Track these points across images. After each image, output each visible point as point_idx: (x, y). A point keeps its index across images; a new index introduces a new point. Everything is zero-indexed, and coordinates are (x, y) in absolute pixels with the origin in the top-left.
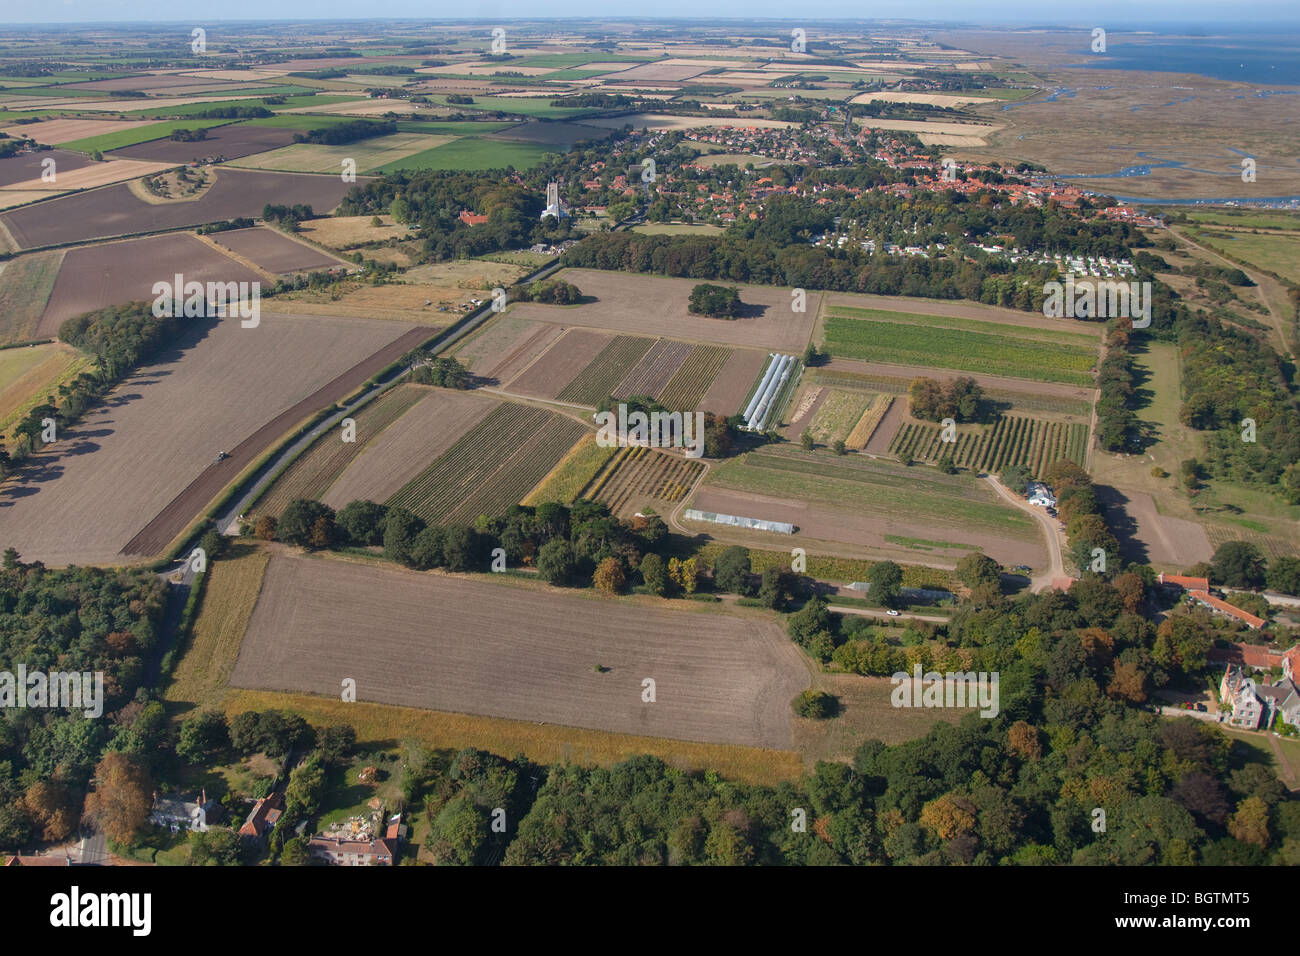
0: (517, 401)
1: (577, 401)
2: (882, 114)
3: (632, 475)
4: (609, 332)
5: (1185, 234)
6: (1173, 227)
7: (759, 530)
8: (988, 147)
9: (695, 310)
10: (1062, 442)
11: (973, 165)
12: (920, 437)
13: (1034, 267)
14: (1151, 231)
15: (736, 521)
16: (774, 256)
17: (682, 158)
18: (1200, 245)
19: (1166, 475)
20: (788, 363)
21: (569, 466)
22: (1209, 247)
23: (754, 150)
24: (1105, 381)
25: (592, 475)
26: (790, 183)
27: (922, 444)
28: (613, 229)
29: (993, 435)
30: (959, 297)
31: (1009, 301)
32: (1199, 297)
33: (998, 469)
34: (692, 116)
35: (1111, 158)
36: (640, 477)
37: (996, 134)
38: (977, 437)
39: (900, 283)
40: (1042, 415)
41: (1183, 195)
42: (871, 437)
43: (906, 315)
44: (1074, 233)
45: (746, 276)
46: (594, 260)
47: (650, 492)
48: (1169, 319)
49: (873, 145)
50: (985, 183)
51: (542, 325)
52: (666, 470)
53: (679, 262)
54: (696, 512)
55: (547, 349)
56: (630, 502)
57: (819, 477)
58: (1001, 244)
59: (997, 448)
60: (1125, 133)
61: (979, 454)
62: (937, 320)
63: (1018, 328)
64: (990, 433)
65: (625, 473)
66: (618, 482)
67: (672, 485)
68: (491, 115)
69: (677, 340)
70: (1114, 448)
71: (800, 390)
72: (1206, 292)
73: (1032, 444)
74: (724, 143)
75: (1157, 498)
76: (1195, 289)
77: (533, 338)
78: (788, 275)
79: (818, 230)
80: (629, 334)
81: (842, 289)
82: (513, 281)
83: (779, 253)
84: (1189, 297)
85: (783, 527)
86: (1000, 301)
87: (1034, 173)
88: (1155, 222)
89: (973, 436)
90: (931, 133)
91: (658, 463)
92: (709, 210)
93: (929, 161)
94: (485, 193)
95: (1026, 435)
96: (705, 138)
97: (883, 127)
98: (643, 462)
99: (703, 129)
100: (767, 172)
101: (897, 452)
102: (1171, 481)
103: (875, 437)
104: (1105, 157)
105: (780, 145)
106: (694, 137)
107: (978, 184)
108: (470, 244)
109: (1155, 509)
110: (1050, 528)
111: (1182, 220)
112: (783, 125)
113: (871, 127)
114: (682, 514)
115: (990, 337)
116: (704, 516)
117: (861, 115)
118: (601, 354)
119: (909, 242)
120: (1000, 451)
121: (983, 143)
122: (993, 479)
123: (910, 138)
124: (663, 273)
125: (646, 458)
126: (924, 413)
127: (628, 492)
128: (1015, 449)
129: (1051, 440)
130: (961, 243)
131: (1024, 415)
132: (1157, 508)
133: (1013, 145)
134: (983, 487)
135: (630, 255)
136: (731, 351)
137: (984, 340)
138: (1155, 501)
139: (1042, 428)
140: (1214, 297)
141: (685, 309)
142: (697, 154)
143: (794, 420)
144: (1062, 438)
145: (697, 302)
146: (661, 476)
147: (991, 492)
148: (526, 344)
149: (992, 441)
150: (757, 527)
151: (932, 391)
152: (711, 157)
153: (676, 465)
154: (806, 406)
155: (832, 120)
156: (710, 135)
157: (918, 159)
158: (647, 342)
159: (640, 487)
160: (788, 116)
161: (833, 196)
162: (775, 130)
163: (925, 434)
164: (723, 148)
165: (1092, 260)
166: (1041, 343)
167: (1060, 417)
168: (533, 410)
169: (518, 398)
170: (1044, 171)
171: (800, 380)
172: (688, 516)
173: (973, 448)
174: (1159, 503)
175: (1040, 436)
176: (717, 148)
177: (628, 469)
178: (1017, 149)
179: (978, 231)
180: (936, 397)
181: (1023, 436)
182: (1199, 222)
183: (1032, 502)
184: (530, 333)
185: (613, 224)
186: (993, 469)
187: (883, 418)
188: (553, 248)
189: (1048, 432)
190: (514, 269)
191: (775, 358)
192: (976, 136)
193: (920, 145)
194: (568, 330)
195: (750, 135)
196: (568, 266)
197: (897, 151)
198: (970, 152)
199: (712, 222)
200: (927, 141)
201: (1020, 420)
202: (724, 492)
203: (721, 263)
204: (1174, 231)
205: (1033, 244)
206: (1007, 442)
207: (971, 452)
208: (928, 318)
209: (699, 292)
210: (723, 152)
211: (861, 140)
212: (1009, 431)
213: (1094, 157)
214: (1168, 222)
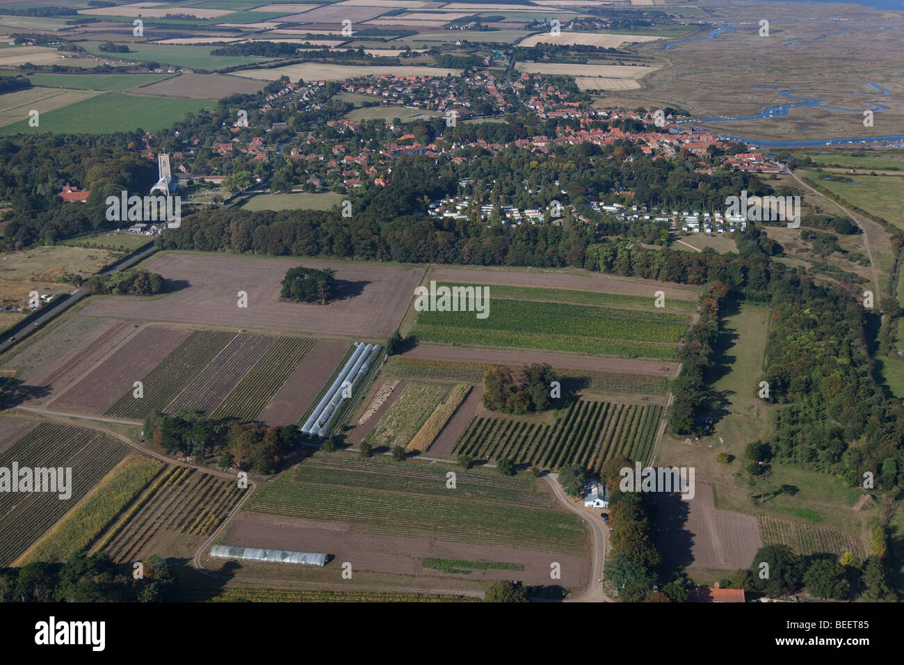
0: (59, 420)
1: (128, 416)
2: (545, 57)
3: (165, 505)
4: (186, 327)
5: (806, 179)
6: (798, 171)
7: (290, 564)
8: (641, 90)
9: (287, 295)
10: (633, 428)
11: (622, 110)
12: (488, 433)
13: (646, 227)
14: (774, 177)
15: (265, 555)
16: (379, 230)
17: (332, 114)
18: (819, 191)
19: (731, 458)
20: (370, 352)
21: (94, 500)
22: (827, 192)
23: (408, 101)
24: (686, 354)
25: (117, 511)
26: (431, 139)
27: (488, 441)
28: (227, 202)
29: (565, 424)
30: (564, 264)
31: (610, 268)
32: (802, 251)
33: (561, 465)
34: (355, 64)
35: (756, 98)
36: (174, 506)
37: (652, 75)
38: (548, 427)
39: (505, 252)
40: (620, 398)
41: (816, 136)
42: (436, 438)
43: (507, 288)
44: (695, 186)
45: (349, 251)
46: (191, 241)
47: (180, 525)
48: (764, 279)
49: (529, 92)
50: (625, 132)
51: (114, 322)
52: (206, 495)
53: (280, 241)
54: (223, 548)
55: (113, 352)
56: (153, 541)
57: (371, 491)
58: (622, 201)
59: (566, 438)
60: (774, 69)
61: (545, 448)
62: (537, 292)
63: (616, 297)
64: (562, 423)
65: (157, 504)
66: (146, 516)
67: (206, 514)
68: (142, 66)
69: (259, 332)
70: (682, 432)
71: (376, 385)
72: (810, 245)
73: (602, 433)
74: (380, 94)
75: (718, 488)
76: (800, 242)
77: (100, 339)
78: (393, 250)
79: (436, 195)
80: (208, 328)
81: (446, 262)
82: (97, 269)
83: (385, 226)
84: (794, 251)
85: (315, 560)
86: (603, 268)
87: (679, 117)
88: (782, 166)
89: (544, 427)
90: (589, 76)
91: (199, 487)
92: (338, 176)
93: (580, 107)
94: (91, 164)
95: (599, 421)
96: (362, 90)
97: (544, 72)
98: (182, 487)
99: (363, 79)
100: (410, 127)
101: (460, 453)
102: (736, 466)
103: (442, 437)
104: (750, 97)
105: (436, 95)
106: (351, 89)
107: (618, 134)
108: (57, 228)
109: (713, 502)
110: (600, 535)
111: (808, 163)
112: (443, 72)
113: (531, 72)
114: (208, 551)
115: (586, 309)
116: (231, 552)
117: (524, 59)
118: (172, 355)
119: (529, 204)
120: (568, 442)
121: (637, 86)
122: (553, 477)
123: (567, 84)
124: (265, 252)
125: (187, 482)
126: (496, 404)
127: (155, 527)
128: (585, 439)
129: (623, 426)
130: (580, 203)
131: (600, 398)
132: (716, 499)
133: (665, 86)
134: (541, 489)
135: (230, 235)
136: (313, 342)
137: (578, 312)
138: (715, 492)
139: (616, 413)
140: (817, 249)
141: (277, 293)
142: (350, 107)
143: (361, 421)
144: (635, 422)
145: (288, 287)
146: (199, 503)
147: (549, 494)
148: (90, 347)
149: (562, 430)
150: (287, 560)
151: (505, 381)
152: (364, 109)
153: (219, 488)
154: (377, 403)
155: (495, 65)
156: (368, 85)
157: (569, 106)
158: (225, 336)
159: (171, 520)
160: (450, 63)
161: (467, 154)
162: (434, 78)
163: (495, 428)
164: (378, 100)
165: (707, 215)
166: (637, 312)
167: (637, 399)
168: (73, 430)
169: (60, 417)
170: (688, 115)
171: (380, 371)
172: (213, 554)
173: (540, 443)
174: (719, 495)
175: (613, 421)
176: (371, 100)
177: (162, 498)
178: (668, 91)
179: (601, 189)
180: (507, 387)
181: (595, 423)
182: (823, 166)
183: (587, 504)
184: (98, 334)
185: (227, 196)
186: (557, 466)
187: (455, 412)
188: (153, 227)
189: (622, 417)
190: (103, 254)
191: (359, 347)
192: (631, 78)
193: (575, 90)
194: (141, 328)
195: (410, 84)
196: (164, 249)
197: (550, 98)
198: (623, 97)
199: (335, 190)
200: (583, 85)
201: (596, 404)
202: (263, 518)
203: (324, 240)
204: (798, 176)
205: (652, 200)
206: (577, 432)
207: (538, 447)
208: (527, 290)
209: (293, 275)
210: (377, 104)
211: (518, 86)
212: (583, 418)
213: (740, 97)
214: (793, 167)
